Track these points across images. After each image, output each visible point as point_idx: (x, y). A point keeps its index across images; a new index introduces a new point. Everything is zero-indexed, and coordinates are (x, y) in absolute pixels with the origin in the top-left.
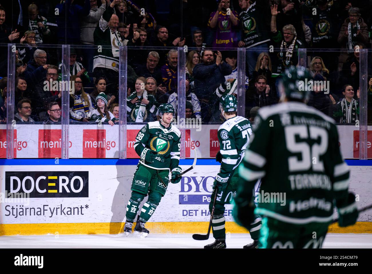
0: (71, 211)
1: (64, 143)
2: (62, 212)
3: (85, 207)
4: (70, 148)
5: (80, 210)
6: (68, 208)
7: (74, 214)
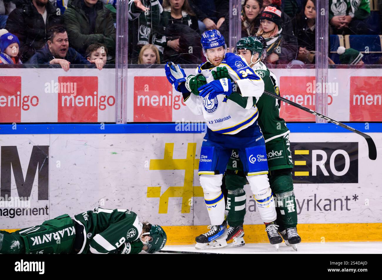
0: (330, 205)
1: (321, 98)
2: (317, 206)
3: (353, 199)
4: (328, 105)
5: (344, 202)
6: (325, 200)
7: (335, 210)
